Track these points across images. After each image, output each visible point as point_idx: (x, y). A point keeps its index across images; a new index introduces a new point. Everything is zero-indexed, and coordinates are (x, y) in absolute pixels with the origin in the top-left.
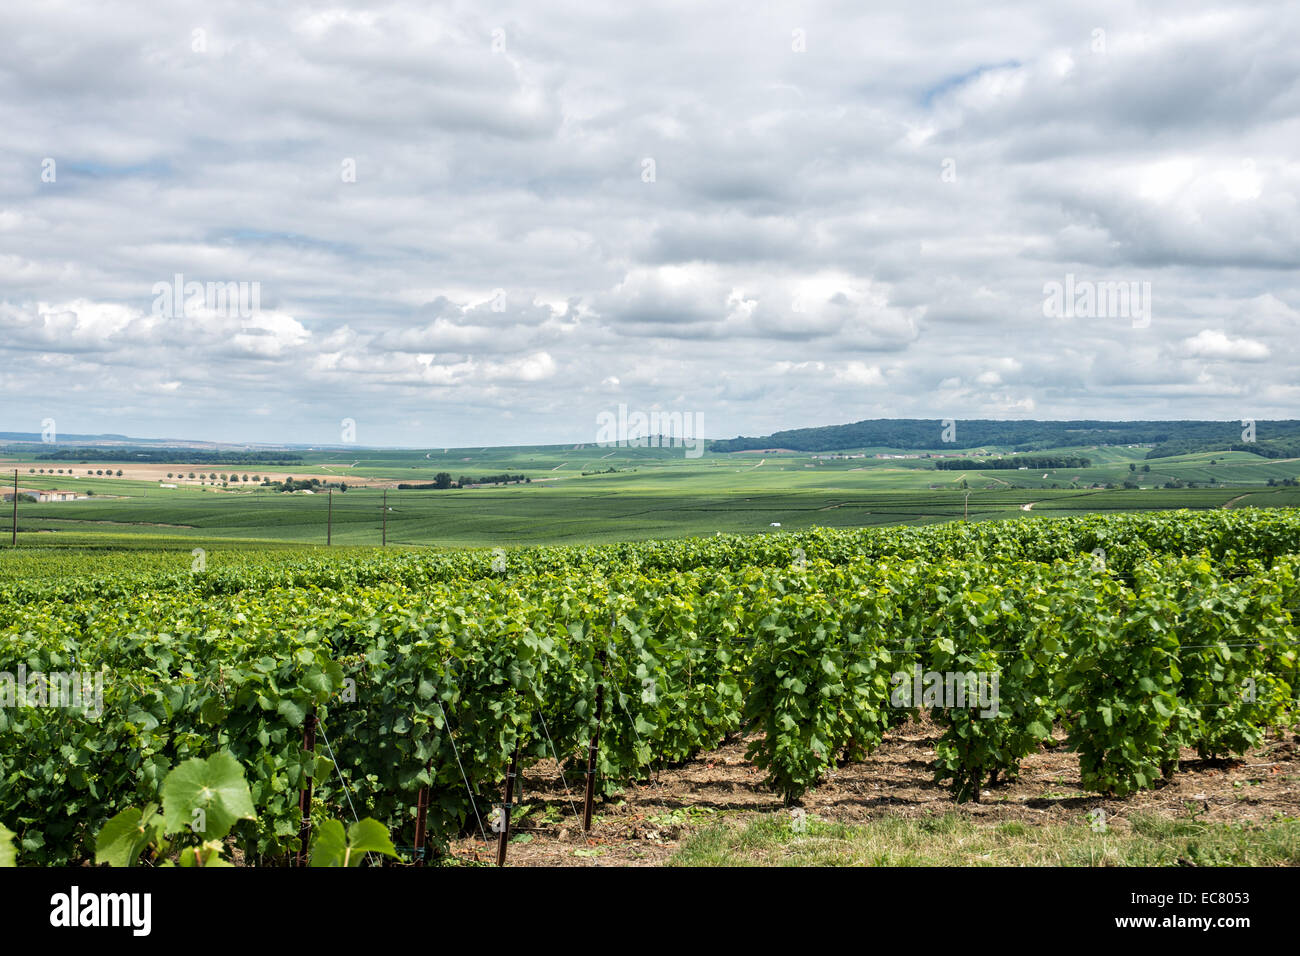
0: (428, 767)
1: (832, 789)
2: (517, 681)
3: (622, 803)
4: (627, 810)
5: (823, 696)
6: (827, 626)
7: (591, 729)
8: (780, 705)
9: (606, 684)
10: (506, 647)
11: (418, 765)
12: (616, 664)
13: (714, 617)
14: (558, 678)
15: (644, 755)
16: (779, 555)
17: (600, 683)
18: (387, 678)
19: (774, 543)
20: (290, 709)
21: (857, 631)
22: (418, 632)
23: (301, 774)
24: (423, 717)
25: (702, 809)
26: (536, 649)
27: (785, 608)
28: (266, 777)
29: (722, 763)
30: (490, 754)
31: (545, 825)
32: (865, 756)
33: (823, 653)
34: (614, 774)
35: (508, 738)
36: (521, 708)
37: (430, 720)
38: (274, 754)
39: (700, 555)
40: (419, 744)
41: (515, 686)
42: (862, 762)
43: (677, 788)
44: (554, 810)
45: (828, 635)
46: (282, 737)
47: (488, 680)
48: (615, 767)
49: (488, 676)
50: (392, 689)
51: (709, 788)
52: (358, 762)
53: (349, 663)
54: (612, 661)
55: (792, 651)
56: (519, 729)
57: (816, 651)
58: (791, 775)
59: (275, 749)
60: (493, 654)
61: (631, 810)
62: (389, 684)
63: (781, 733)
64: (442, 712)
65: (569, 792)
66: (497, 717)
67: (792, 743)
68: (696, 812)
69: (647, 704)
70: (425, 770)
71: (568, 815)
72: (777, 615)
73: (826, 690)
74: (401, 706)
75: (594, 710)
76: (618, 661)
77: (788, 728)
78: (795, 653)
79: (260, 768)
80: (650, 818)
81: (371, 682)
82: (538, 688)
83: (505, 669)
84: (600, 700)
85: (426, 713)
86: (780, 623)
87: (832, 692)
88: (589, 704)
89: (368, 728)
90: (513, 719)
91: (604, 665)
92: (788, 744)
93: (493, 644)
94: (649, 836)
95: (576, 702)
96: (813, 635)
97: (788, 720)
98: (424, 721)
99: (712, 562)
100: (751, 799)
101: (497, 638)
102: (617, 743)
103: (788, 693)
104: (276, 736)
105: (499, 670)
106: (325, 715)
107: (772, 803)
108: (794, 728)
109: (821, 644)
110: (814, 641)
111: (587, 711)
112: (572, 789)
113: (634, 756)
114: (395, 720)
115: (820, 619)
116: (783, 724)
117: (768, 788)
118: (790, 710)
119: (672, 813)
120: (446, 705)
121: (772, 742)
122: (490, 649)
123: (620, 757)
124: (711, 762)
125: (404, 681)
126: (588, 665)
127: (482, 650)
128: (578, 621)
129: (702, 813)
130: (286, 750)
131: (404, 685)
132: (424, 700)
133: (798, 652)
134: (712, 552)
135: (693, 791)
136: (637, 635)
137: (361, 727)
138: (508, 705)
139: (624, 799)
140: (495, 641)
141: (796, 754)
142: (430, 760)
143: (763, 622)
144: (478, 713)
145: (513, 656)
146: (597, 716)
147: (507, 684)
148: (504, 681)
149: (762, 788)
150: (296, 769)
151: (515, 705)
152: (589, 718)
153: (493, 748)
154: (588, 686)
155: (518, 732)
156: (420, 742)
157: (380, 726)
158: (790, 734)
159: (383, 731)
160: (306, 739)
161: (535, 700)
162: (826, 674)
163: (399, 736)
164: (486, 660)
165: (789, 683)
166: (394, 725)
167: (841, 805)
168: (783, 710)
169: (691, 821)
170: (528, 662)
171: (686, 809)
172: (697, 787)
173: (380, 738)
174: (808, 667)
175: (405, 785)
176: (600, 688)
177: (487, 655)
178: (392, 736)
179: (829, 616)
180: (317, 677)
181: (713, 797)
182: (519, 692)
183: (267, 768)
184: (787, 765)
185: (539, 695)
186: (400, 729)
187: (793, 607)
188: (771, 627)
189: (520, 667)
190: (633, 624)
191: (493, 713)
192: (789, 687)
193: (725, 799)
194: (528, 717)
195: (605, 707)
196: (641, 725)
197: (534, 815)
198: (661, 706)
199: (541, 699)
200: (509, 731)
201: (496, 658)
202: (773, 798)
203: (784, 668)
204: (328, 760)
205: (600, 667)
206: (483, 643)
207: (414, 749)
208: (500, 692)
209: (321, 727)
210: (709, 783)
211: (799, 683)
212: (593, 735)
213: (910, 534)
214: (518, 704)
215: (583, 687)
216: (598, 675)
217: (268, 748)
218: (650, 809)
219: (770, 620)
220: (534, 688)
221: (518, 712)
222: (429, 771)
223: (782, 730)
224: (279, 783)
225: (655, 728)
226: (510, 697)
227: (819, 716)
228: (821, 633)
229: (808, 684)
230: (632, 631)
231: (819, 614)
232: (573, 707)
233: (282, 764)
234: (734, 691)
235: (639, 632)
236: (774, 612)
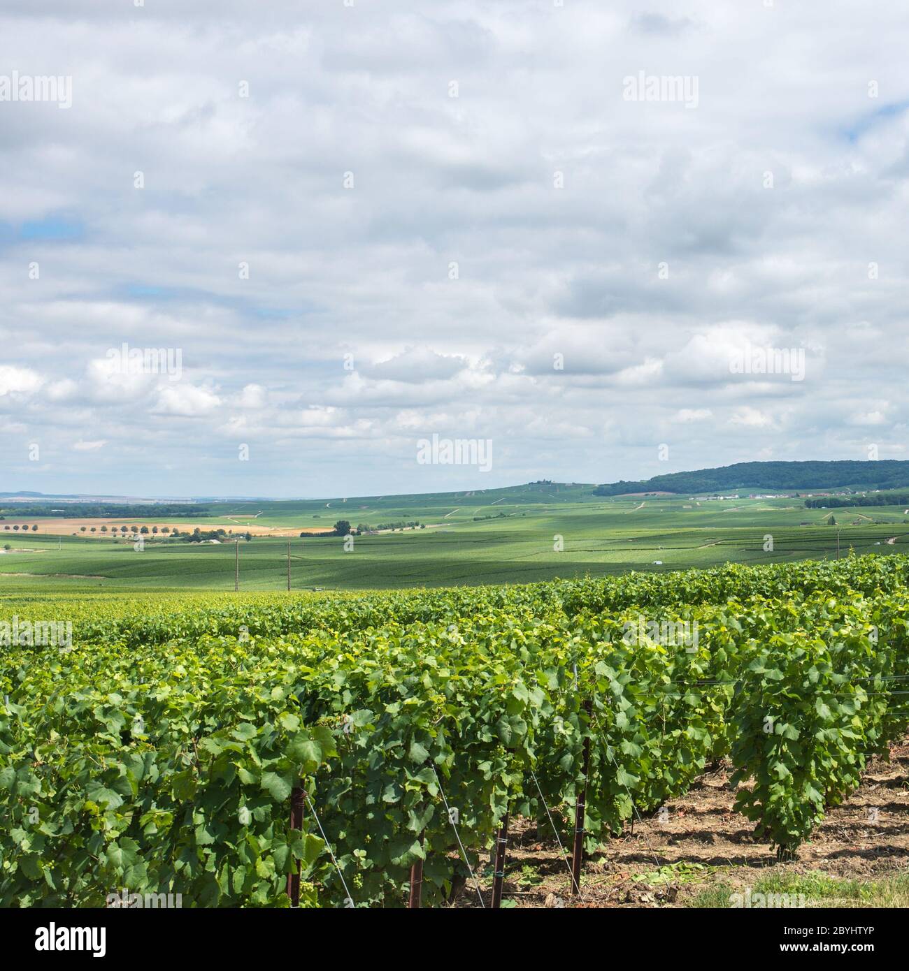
0: (420, 839)
1: (818, 837)
2: (508, 737)
3: (603, 861)
4: (610, 868)
5: (816, 741)
6: (820, 667)
7: (578, 785)
8: (773, 753)
9: (593, 737)
10: (495, 701)
11: (410, 838)
12: (603, 714)
13: (681, 659)
14: (542, 731)
15: (625, 807)
16: (700, 592)
17: (587, 735)
18: (372, 741)
19: (691, 580)
20: (275, 782)
21: (839, 671)
22: (396, 687)
23: (289, 856)
24: (415, 783)
25: (691, 865)
26: (526, 702)
27: (774, 649)
28: (249, 861)
29: (693, 811)
30: (479, 818)
31: (527, 888)
32: (841, 801)
33: (816, 696)
34: (595, 830)
35: (499, 800)
36: (512, 767)
37: (424, 787)
38: (256, 834)
39: (621, 594)
40: (412, 814)
41: (505, 743)
42: (840, 807)
43: (653, 840)
44: (531, 871)
45: (821, 677)
46: (266, 815)
47: (475, 738)
48: (596, 823)
49: (476, 732)
50: (380, 753)
51: (688, 840)
52: (342, 835)
53: (329, 725)
54: (598, 710)
55: (782, 695)
56: (511, 791)
57: (809, 696)
58: (785, 826)
59: (258, 827)
60: (479, 709)
61: (614, 868)
62: (376, 748)
63: (773, 783)
64: (435, 777)
65: (539, 848)
66: (487, 778)
67: (786, 792)
68: (684, 868)
69: (628, 755)
70: (417, 842)
71: (547, 875)
72: (765, 657)
73: (820, 735)
74: (391, 773)
75: (582, 765)
76: (604, 711)
77: (782, 777)
78: (786, 697)
79: (242, 850)
80: (636, 876)
81: (355, 746)
82: (530, 745)
83: (494, 726)
84: (586, 754)
85: (418, 779)
86: (769, 665)
87: (826, 737)
88: (575, 758)
89: (354, 797)
90: (504, 780)
91: (590, 715)
92: (782, 794)
93: (479, 698)
94: (643, 899)
95: (561, 757)
96: (806, 677)
97: (781, 768)
98: (417, 788)
99: (634, 601)
100: (736, 851)
101: (483, 691)
102: (597, 797)
103: (778, 739)
104: (259, 814)
105: (487, 727)
106: (313, 787)
107: (762, 855)
108: (787, 777)
109: (813, 687)
110: (806, 684)
111: (574, 766)
112: (542, 844)
113: (616, 810)
114: (384, 787)
115: (811, 659)
116: (777, 773)
117: (751, 839)
118: (784, 758)
119: (659, 871)
120: (439, 771)
121: (763, 791)
122: (476, 703)
123: (600, 812)
124: (680, 810)
125: (392, 744)
126: (574, 717)
127: (467, 704)
128: (552, 668)
129: (691, 869)
130: (270, 829)
131: (392, 748)
132: (415, 764)
133: (790, 696)
134: (633, 590)
135: (671, 843)
136: (616, 682)
137: (345, 797)
138: (499, 765)
139: (604, 855)
140: (481, 694)
141: (791, 804)
142: (423, 831)
143: (751, 664)
144: (465, 774)
145: (502, 710)
146: (584, 771)
147: (496, 742)
148: (493, 738)
149: (744, 838)
150: (283, 850)
151: (505, 764)
152: (576, 775)
153: (482, 811)
154: (574, 739)
155: (509, 794)
156: (412, 812)
157: (366, 795)
158: (784, 783)
159: (370, 800)
160: (293, 815)
161: (527, 758)
162: (821, 719)
163: (390, 807)
164: (473, 715)
165: (781, 729)
166: (384, 793)
167: (841, 858)
168: (776, 758)
169: (681, 878)
170: (519, 717)
171: (674, 866)
172: (674, 839)
173: (368, 809)
174: (800, 712)
175: (397, 860)
176: (587, 742)
177: (473, 710)
178: (380, 806)
179: (821, 656)
180: (304, 745)
181: (695, 849)
182: (509, 750)
183: (250, 851)
184: (782, 816)
185: (530, 752)
186: (389, 797)
187: (783, 648)
188: (760, 669)
189: (510, 723)
190: (612, 670)
191: (482, 773)
192: (781, 733)
193: (707, 852)
194: (519, 776)
195: (592, 760)
196: (623, 778)
197: (510, 876)
198: (643, 756)
199: (533, 757)
200: (500, 792)
201: (483, 714)
202: (764, 850)
203: (774, 713)
204: (318, 838)
205: (586, 718)
206: (468, 697)
207: (407, 820)
208: (488, 750)
209: (309, 800)
210: (687, 835)
211: (792, 728)
212: (581, 791)
213: (826, 568)
214: (509, 762)
215: (569, 741)
216: (583, 726)
217: (250, 827)
218: (634, 867)
219: (759, 662)
220: (526, 745)
221: (509, 772)
222: (422, 843)
223: (775, 779)
224: (264, 868)
225: (638, 779)
226: (500, 755)
227: (813, 763)
228: (814, 675)
229: (802, 729)
230: (610, 677)
231: (811, 655)
232: (558, 762)
233: (266, 845)
234: (704, 736)
235: (618, 679)
236: (763, 654)
